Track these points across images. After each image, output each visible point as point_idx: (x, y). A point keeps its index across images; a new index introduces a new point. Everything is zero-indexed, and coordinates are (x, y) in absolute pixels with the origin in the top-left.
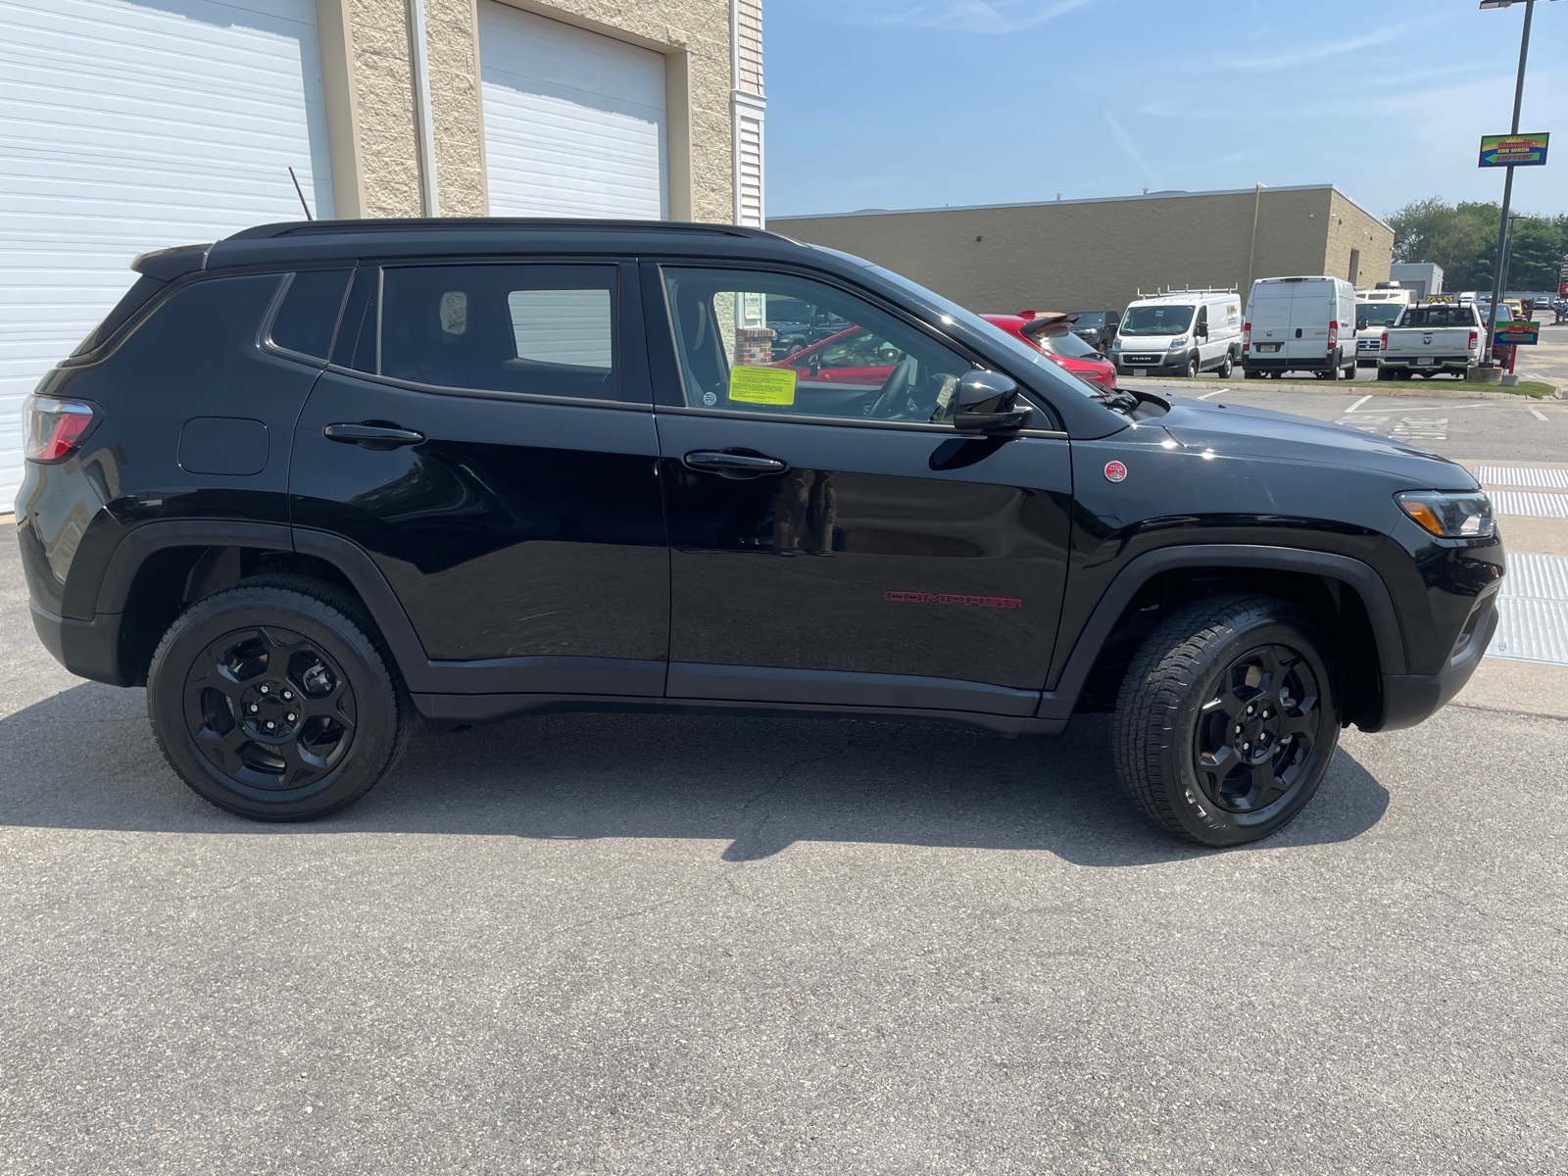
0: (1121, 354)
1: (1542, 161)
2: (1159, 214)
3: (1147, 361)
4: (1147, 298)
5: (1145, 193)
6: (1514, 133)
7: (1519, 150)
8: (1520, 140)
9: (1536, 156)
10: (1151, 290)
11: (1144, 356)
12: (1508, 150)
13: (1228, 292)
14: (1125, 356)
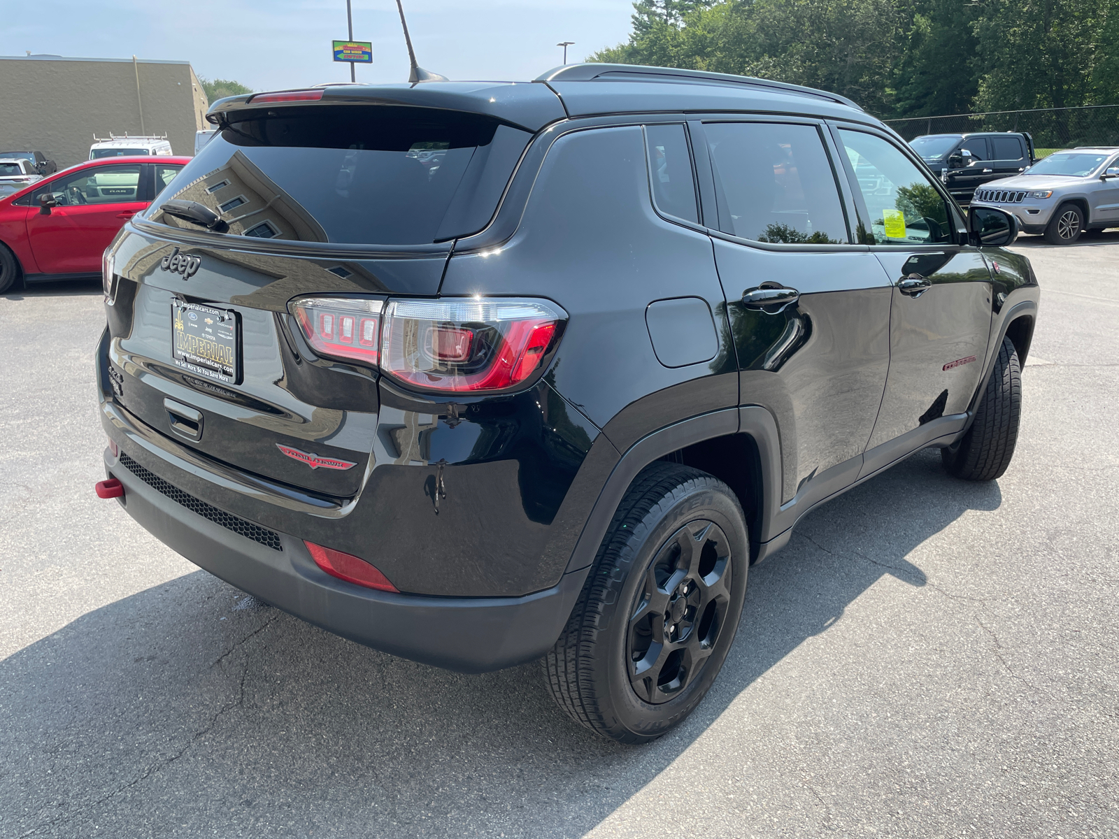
0: (98, 188)
1: (370, 61)
2: (56, 73)
3: (123, 193)
4: (102, 142)
5: (29, 54)
6: (351, 41)
7: (356, 52)
8: (355, 45)
9: (366, 57)
10: (104, 136)
11: (120, 189)
12: (349, 52)
13: (160, 139)
14: (102, 189)
